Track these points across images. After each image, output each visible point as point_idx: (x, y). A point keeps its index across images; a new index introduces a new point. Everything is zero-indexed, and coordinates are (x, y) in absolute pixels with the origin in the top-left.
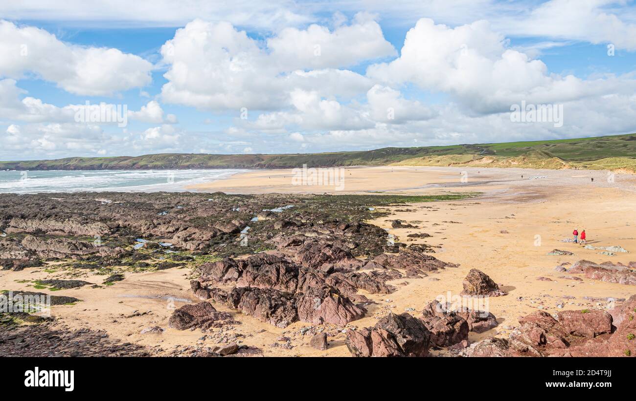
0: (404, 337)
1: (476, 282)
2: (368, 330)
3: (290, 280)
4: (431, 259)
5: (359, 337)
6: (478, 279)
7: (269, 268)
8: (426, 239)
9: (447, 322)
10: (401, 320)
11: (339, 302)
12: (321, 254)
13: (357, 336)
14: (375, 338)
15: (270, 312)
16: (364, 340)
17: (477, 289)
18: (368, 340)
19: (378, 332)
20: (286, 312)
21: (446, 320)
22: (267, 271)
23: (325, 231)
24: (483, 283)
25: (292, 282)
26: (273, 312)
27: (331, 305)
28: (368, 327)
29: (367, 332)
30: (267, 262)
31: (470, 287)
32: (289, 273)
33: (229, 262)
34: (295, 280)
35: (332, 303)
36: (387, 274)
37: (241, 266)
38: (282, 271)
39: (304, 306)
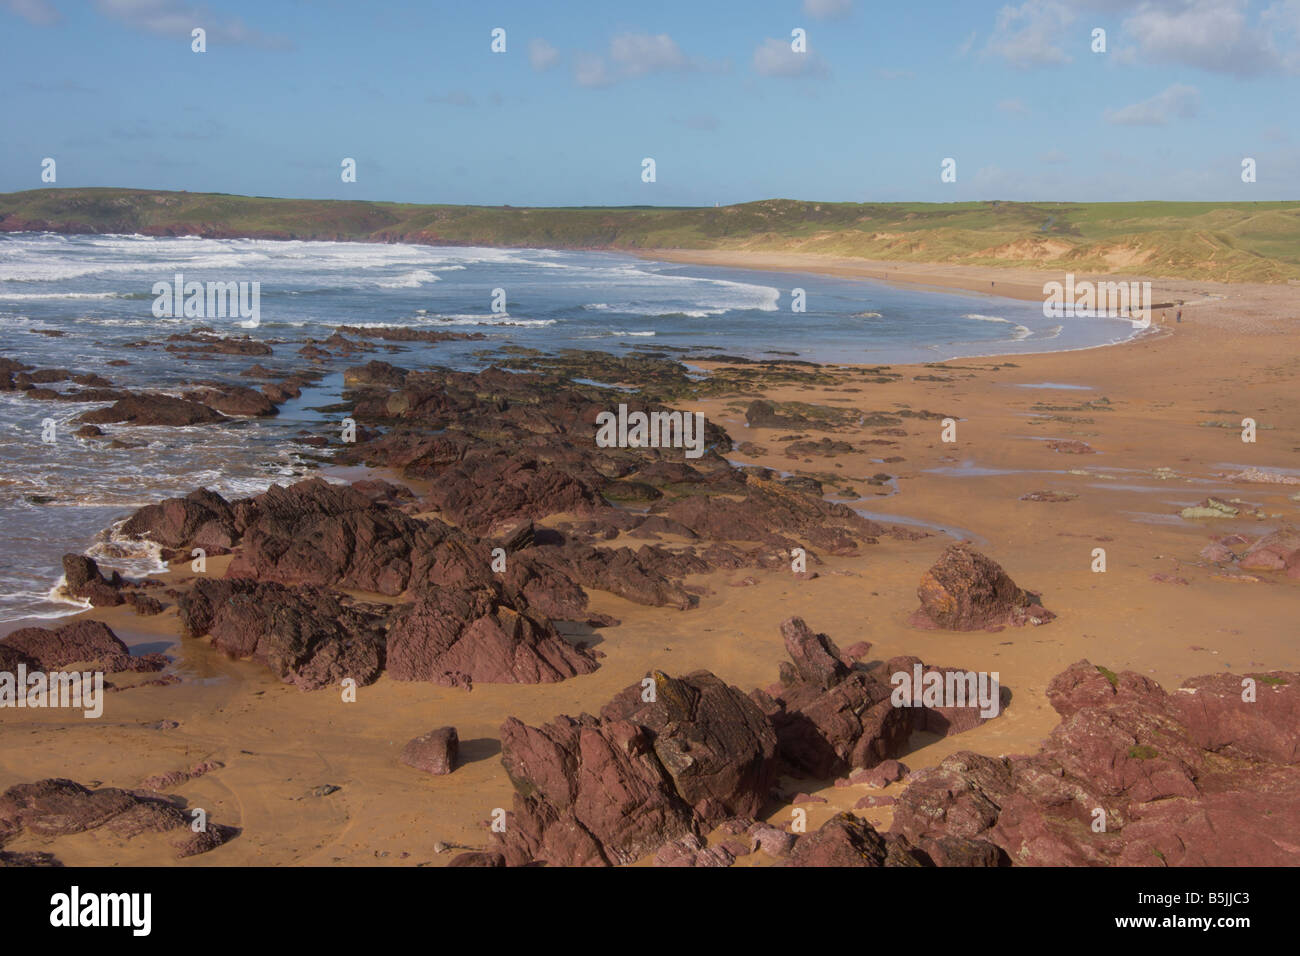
0: (687, 749)
1: (963, 584)
2: (573, 723)
3: (387, 562)
4: (842, 515)
5: (539, 744)
6: (967, 576)
7: (327, 525)
8: (841, 458)
9: (841, 704)
10: (682, 693)
11: (518, 634)
12: (502, 490)
13: (533, 742)
14: (591, 752)
15: (293, 661)
16: (553, 754)
17: (960, 602)
18: (568, 754)
19: (599, 732)
20: (347, 660)
21: (839, 696)
22: (319, 535)
23: (540, 424)
24: (979, 585)
25: (391, 571)
26: (303, 661)
27: (490, 640)
28: (574, 714)
29: (568, 732)
30: (321, 507)
31: (941, 596)
32: (385, 543)
33: (206, 503)
34: (403, 565)
35: (496, 635)
36: (699, 554)
37: (240, 519)
38: (364, 534)
39: (407, 644)
